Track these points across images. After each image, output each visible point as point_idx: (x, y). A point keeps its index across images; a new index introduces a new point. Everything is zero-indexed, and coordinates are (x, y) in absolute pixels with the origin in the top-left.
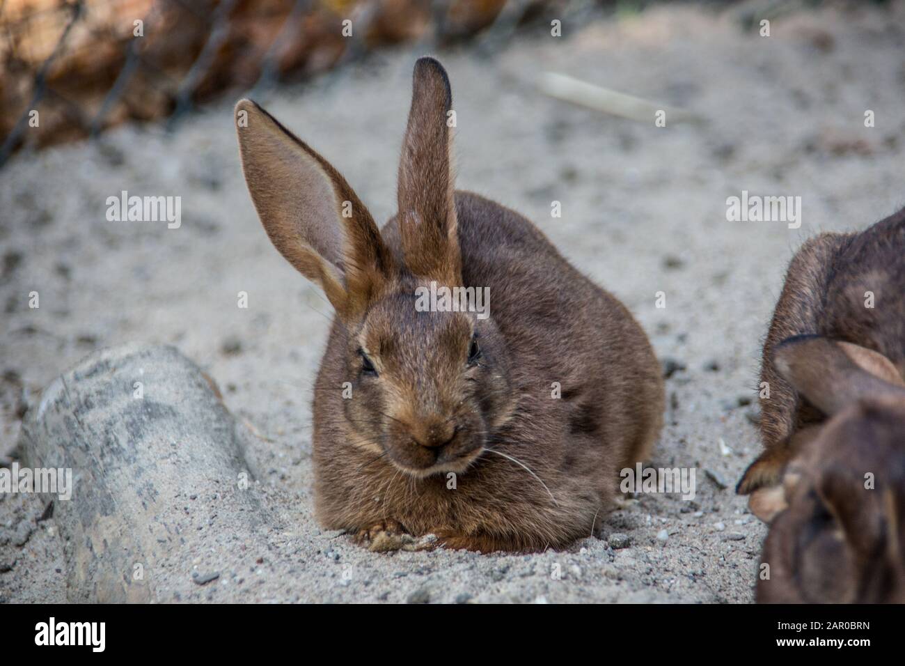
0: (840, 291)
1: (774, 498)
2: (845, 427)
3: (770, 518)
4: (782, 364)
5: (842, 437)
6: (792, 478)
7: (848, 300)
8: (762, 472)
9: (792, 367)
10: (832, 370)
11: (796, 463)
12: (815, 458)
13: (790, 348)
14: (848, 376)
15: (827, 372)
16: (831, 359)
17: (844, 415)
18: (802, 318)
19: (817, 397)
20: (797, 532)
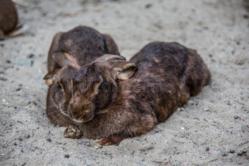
0: (63, 43)
1: (50, 81)
2: (65, 69)
3: (49, 85)
4: (53, 57)
5: (64, 72)
6: (54, 78)
7: (64, 45)
8: (49, 76)
9: (55, 57)
10: (63, 59)
11: (55, 75)
12: (59, 75)
13: (55, 53)
14: (65, 60)
15: (62, 59)
16: (63, 56)
17: (65, 67)
18: (56, 48)
19: (60, 64)
20: (54, 89)
